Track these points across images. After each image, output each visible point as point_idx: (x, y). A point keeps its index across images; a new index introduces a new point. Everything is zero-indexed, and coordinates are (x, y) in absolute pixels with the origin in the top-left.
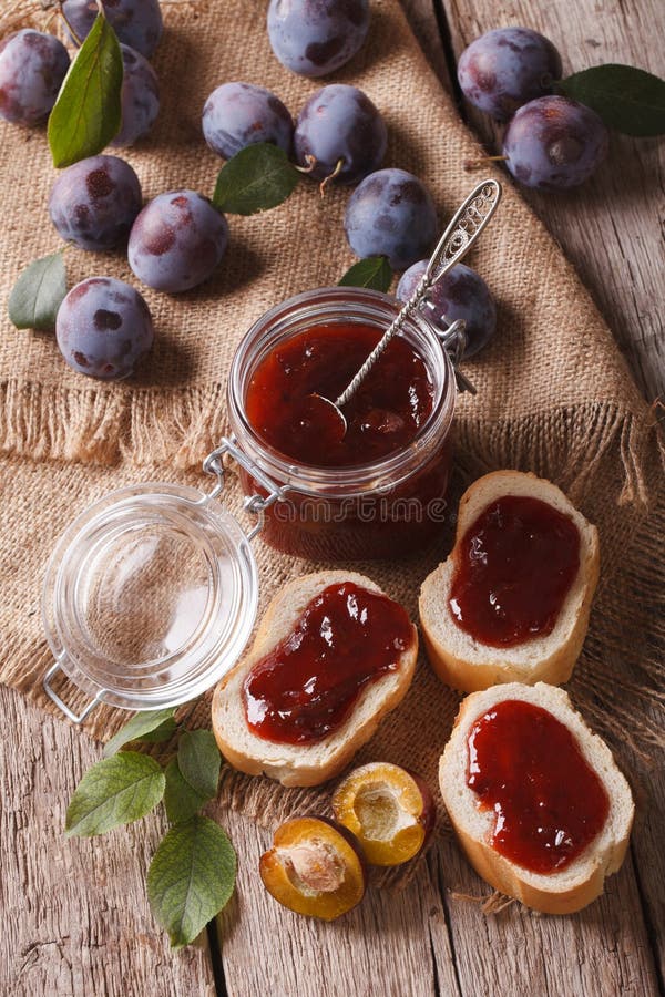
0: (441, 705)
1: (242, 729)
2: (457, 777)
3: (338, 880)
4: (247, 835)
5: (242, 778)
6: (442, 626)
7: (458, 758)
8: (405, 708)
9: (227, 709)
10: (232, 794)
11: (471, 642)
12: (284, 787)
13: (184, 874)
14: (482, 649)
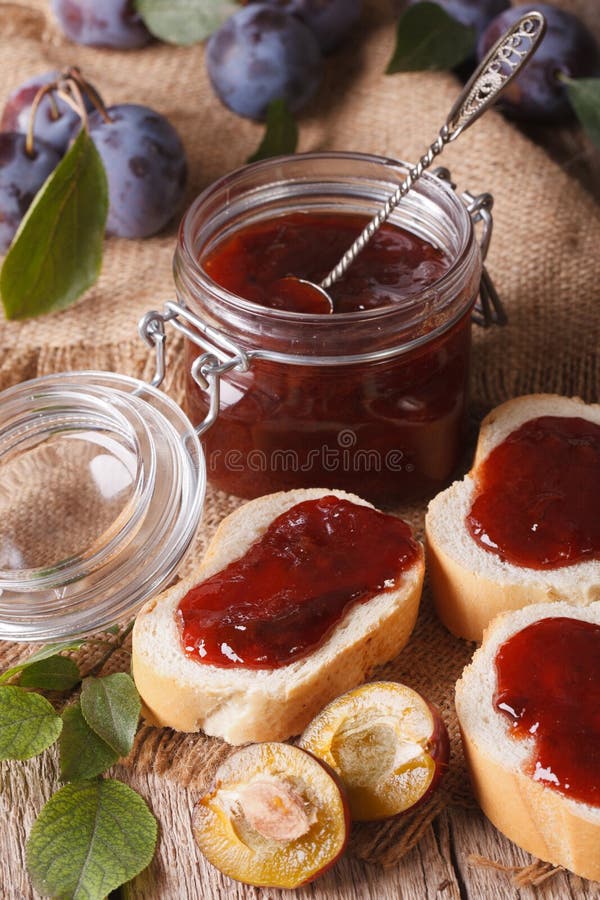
0: (454, 661)
1: (174, 655)
2: (481, 701)
3: (309, 820)
4: (173, 803)
5: (170, 738)
6: (459, 544)
7: (482, 682)
8: (403, 663)
9: (154, 633)
10: (155, 751)
11: (499, 562)
12: (229, 747)
13: (81, 841)
14: (512, 569)
